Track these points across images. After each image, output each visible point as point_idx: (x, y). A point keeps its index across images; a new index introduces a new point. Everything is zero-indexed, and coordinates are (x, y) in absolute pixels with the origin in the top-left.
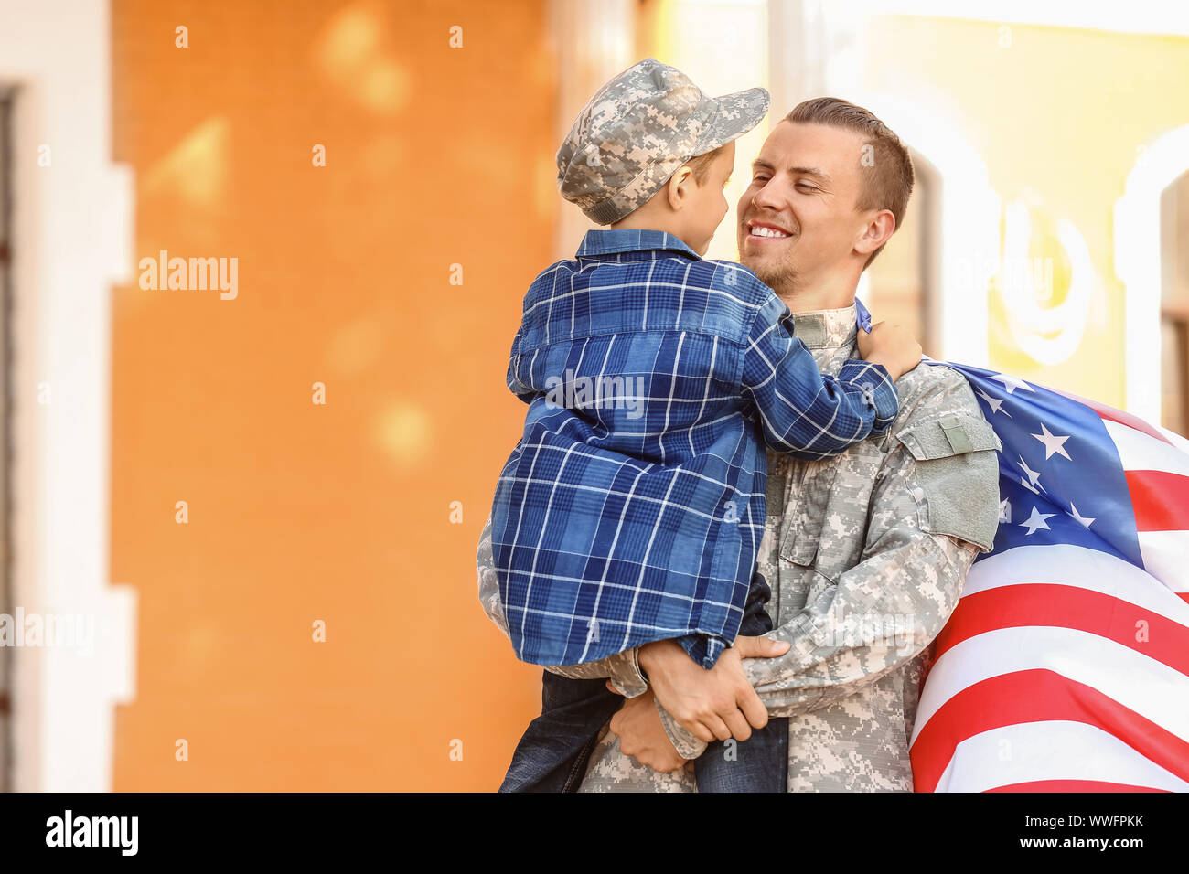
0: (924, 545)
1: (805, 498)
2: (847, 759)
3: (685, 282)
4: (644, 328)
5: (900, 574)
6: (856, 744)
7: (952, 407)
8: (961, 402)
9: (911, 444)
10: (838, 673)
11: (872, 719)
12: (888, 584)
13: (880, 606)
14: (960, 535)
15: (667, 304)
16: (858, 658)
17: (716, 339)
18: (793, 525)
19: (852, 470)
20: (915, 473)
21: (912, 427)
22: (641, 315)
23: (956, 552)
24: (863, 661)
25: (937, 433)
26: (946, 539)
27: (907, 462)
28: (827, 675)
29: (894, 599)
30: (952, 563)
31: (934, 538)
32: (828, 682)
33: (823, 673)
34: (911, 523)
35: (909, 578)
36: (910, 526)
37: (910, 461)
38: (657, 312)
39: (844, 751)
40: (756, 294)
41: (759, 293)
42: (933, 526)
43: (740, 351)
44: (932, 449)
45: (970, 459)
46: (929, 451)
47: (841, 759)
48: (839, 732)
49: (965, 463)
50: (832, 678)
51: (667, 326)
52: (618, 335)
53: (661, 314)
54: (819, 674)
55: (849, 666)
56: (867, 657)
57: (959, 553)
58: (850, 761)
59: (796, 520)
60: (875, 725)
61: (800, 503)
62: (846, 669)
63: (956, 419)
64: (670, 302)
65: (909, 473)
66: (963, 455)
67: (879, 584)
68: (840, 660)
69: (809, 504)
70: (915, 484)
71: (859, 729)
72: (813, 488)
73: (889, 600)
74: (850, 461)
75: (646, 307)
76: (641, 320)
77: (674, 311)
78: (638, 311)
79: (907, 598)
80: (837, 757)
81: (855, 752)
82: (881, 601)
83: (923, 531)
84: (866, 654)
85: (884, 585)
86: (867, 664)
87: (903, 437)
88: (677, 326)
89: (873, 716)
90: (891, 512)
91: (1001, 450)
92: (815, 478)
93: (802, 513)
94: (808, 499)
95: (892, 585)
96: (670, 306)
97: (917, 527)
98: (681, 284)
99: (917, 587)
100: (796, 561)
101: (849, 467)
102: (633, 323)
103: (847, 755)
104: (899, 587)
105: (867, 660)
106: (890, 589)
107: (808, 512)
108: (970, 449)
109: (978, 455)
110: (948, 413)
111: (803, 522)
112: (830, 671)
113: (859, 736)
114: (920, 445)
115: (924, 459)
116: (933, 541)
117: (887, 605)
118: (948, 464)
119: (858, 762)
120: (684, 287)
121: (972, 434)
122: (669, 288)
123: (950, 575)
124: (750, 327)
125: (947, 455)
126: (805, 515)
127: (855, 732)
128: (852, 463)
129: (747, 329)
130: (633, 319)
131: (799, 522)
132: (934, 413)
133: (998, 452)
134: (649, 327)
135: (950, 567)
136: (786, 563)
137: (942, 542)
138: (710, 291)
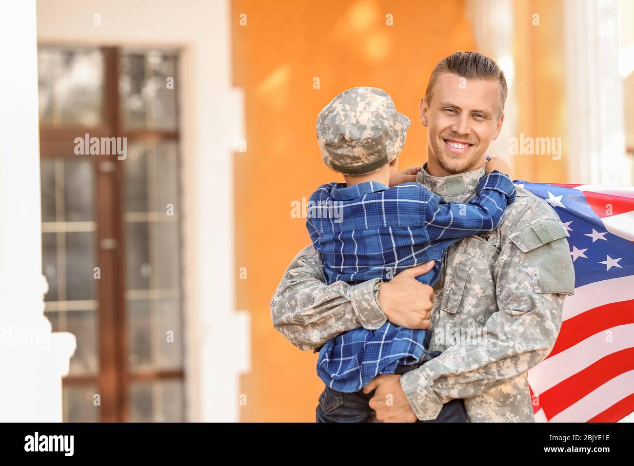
0: (541, 300)
1: (454, 275)
2: (505, 417)
3: (383, 198)
4: (367, 226)
5: (533, 317)
6: (510, 408)
7: (537, 217)
8: (541, 213)
9: (519, 243)
10: (502, 372)
11: (517, 394)
12: (526, 324)
13: (523, 336)
14: (556, 291)
15: (376, 212)
16: (513, 363)
17: (409, 227)
18: (447, 291)
19: (482, 259)
20: (524, 259)
21: (517, 232)
22: (364, 219)
23: (556, 300)
24: (516, 364)
25: (532, 234)
26: (550, 295)
27: (518, 254)
28: (496, 373)
29: (531, 332)
30: (555, 306)
31: (543, 296)
32: (498, 378)
33: (494, 372)
34: (530, 289)
35: (539, 319)
36: (530, 290)
37: (520, 253)
38: (372, 218)
39: (503, 413)
40: (423, 195)
41: (425, 194)
42: (543, 289)
43: (423, 229)
44: (530, 244)
45: (553, 245)
46: (529, 246)
47: (502, 417)
48: (498, 403)
49: (551, 247)
50: (500, 375)
51: (379, 225)
52: (355, 231)
53: (374, 219)
54: (492, 373)
55: (508, 368)
56: (518, 363)
57: (558, 300)
58: (507, 418)
59: (449, 287)
60: (519, 397)
61: (451, 277)
62: (506, 369)
63: (541, 224)
64: (377, 211)
65: (521, 259)
66: (549, 244)
67: (522, 324)
68: (503, 365)
69: (455, 278)
70: (526, 264)
71: (511, 400)
72: (458, 269)
73: (528, 332)
74: (480, 255)
75: (365, 215)
76: (364, 222)
77: (381, 216)
78: (362, 218)
79: (538, 331)
80: (499, 416)
81: (509, 413)
82: (524, 334)
83: (538, 294)
84: (517, 361)
85: (524, 324)
86: (518, 366)
87: (513, 238)
88: (385, 225)
89: (518, 392)
90: (517, 283)
91: (569, 236)
92: (459, 264)
93: (452, 283)
94: (455, 275)
95: (529, 324)
96: (378, 213)
97: (534, 290)
98: (381, 199)
99: (544, 324)
100: (449, 311)
101: (481, 258)
102: (361, 225)
103: (505, 415)
104: (533, 325)
105: (518, 364)
106: (528, 326)
107: (455, 283)
108: (552, 240)
109: (557, 242)
110: (536, 221)
111: (452, 288)
112: (498, 371)
113: (512, 404)
114: (524, 243)
115: (527, 251)
116: (544, 298)
117: (528, 335)
118: (541, 251)
119: (512, 418)
120: (383, 201)
121: (551, 231)
122: (375, 203)
123: (556, 313)
124: (424, 216)
125: (539, 246)
126: (453, 284)
127: (509, 402)
128: (482, 255)
129: (423, 217)
130: (360, 222)
131: (450, 288)
132: (528, 223)
133: (567, 238)
134: (369, 226)
135: (556, 309)
136: (444, 312)
137: (549, 297)
138: (397, 200)
